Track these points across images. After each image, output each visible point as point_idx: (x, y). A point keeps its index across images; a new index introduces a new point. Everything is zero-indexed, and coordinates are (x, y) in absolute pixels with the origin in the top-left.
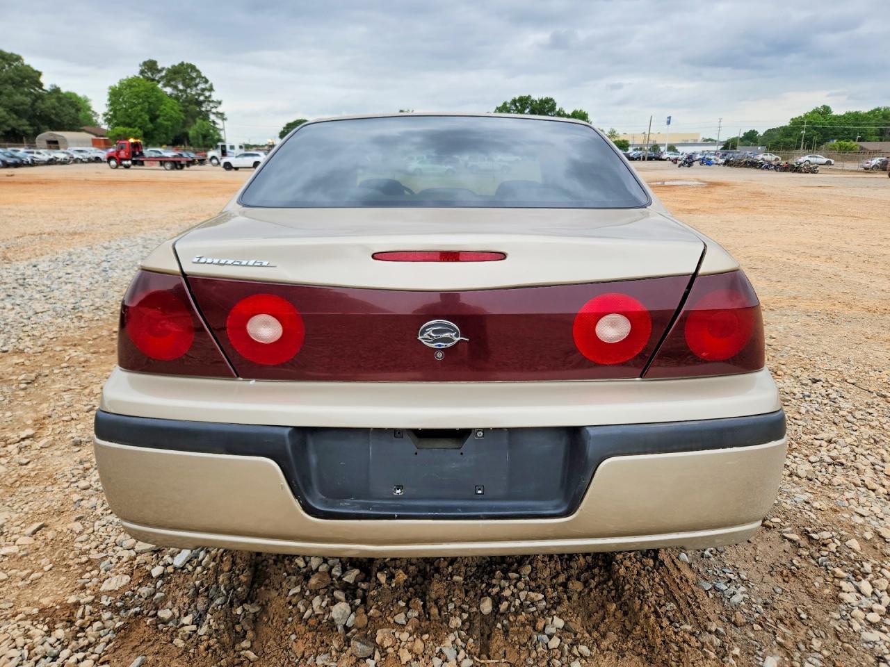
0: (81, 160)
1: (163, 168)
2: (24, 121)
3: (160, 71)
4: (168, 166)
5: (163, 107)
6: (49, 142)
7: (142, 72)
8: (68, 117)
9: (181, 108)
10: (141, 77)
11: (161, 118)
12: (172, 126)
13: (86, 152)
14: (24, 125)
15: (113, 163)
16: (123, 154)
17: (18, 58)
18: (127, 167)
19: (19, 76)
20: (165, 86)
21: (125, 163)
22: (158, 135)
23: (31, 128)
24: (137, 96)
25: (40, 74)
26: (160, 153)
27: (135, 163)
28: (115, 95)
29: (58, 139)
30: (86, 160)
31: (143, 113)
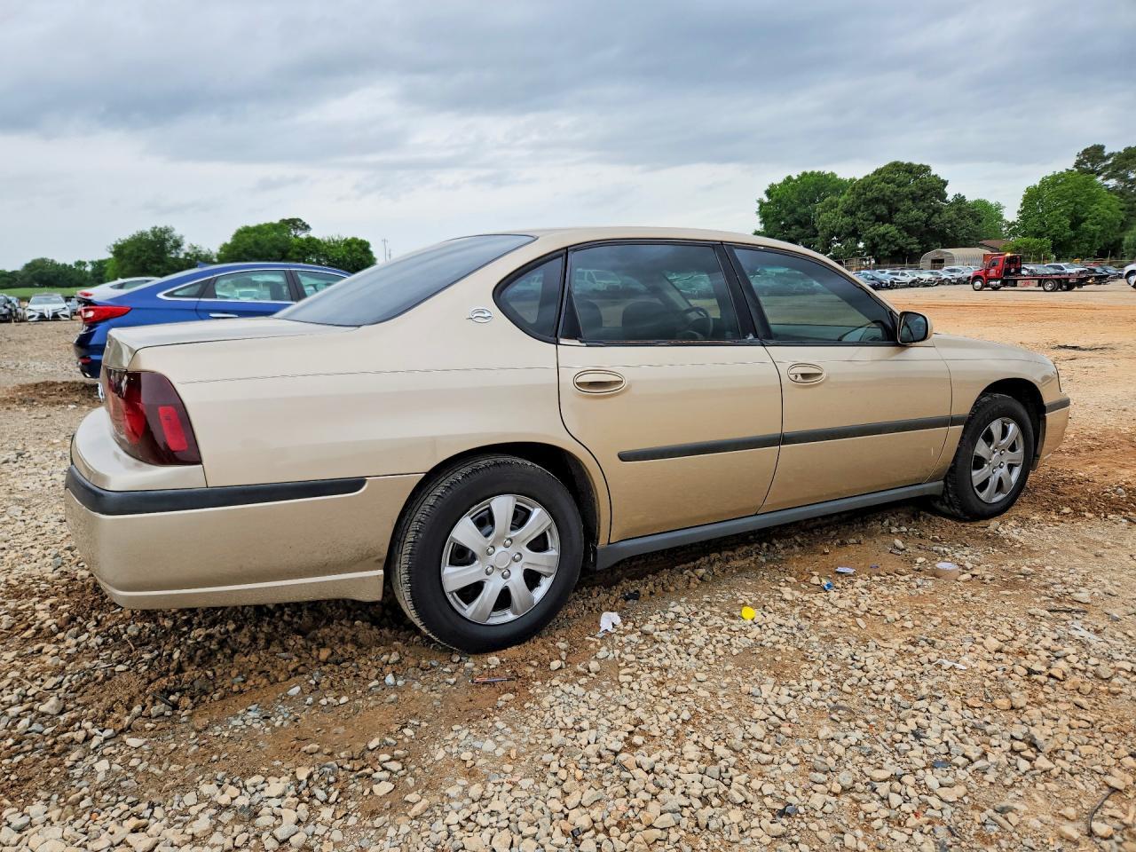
0: (950, 281)
1: (1041, 288)
2: (915, 240)
3: (1108, 158)
4: (1049, 286)
5: (1095, 206)
6: (934, 261)
7: (1077, 165)
8: (964, 231)
9: (1124, 205)
10: (1076, 170)
11: (1088, 222)
12: (1102, 231)
13: (959, 271)
14: (913, 244)
15: (978, 284)
16: (993, 272)
17: (927, 169)
18: (996, 288)
19: (921, 189)
20: (1107, 178)
21: (993, 283)
22: (1078, 244)
23: (920, 247)
24: (1062, 197)
25: (945, 183)
26: (1063, 269)
27: (1005, 283)
28: (1032, 197)
29: (944, 257)
30: (956, 281)
31: (1063, 218)
